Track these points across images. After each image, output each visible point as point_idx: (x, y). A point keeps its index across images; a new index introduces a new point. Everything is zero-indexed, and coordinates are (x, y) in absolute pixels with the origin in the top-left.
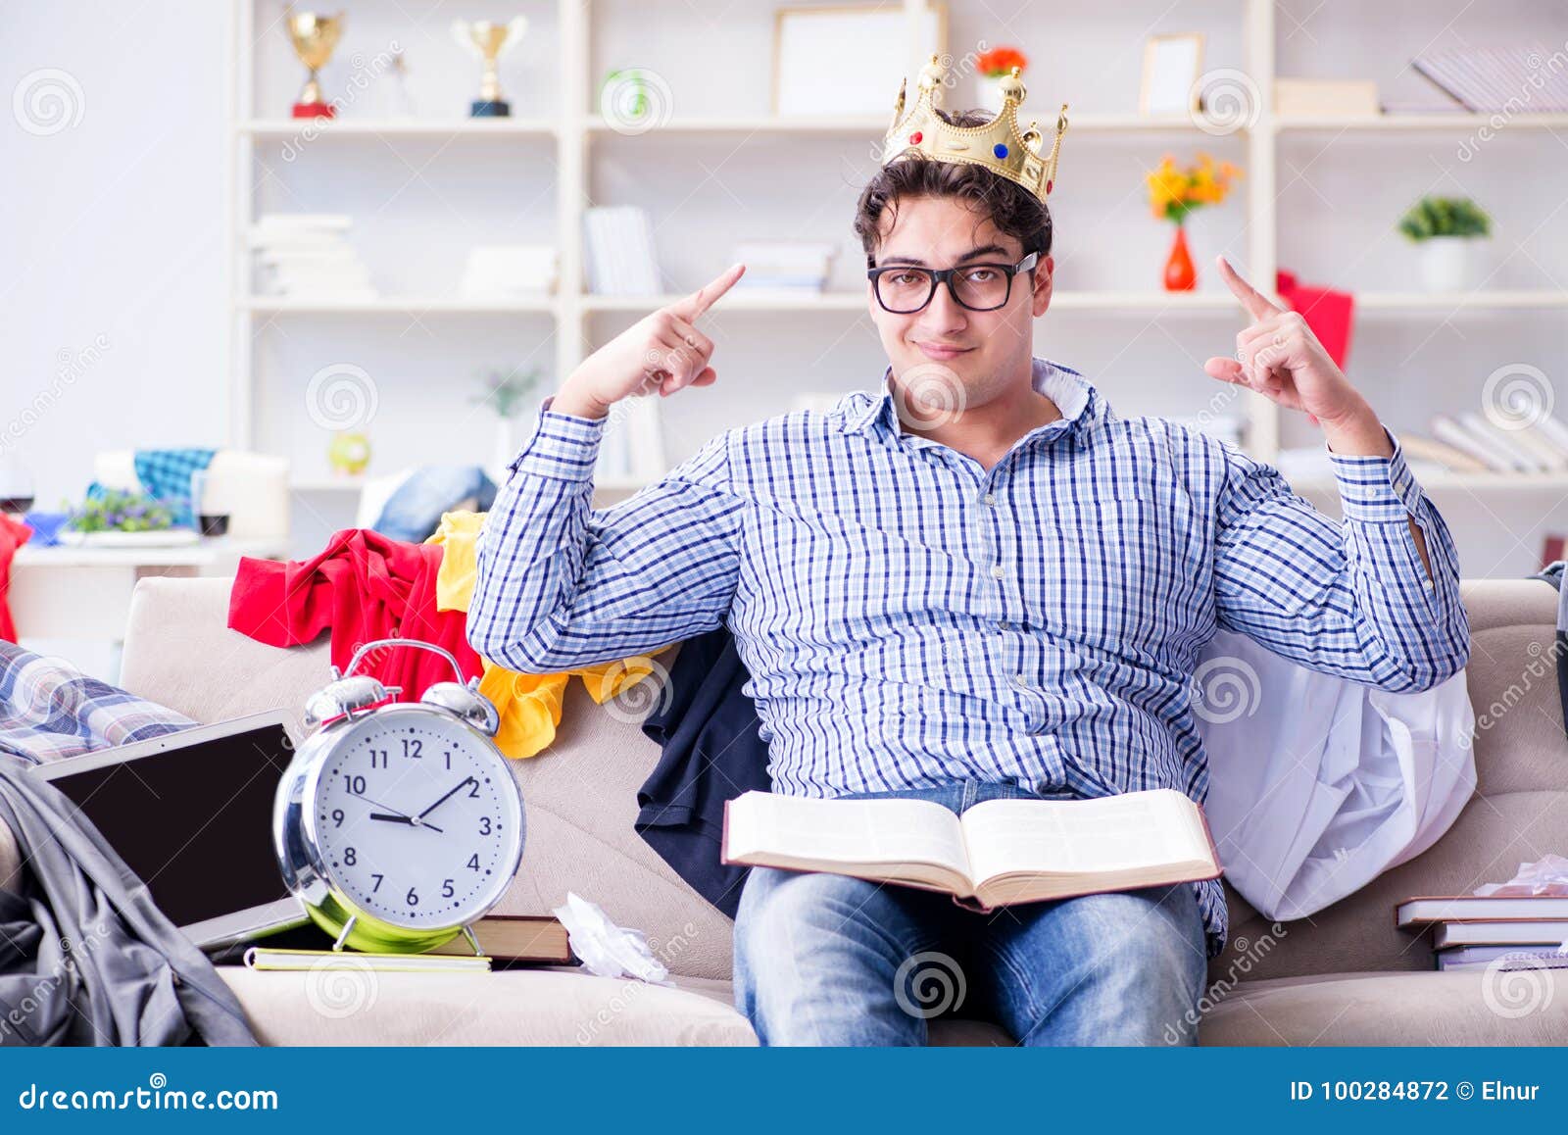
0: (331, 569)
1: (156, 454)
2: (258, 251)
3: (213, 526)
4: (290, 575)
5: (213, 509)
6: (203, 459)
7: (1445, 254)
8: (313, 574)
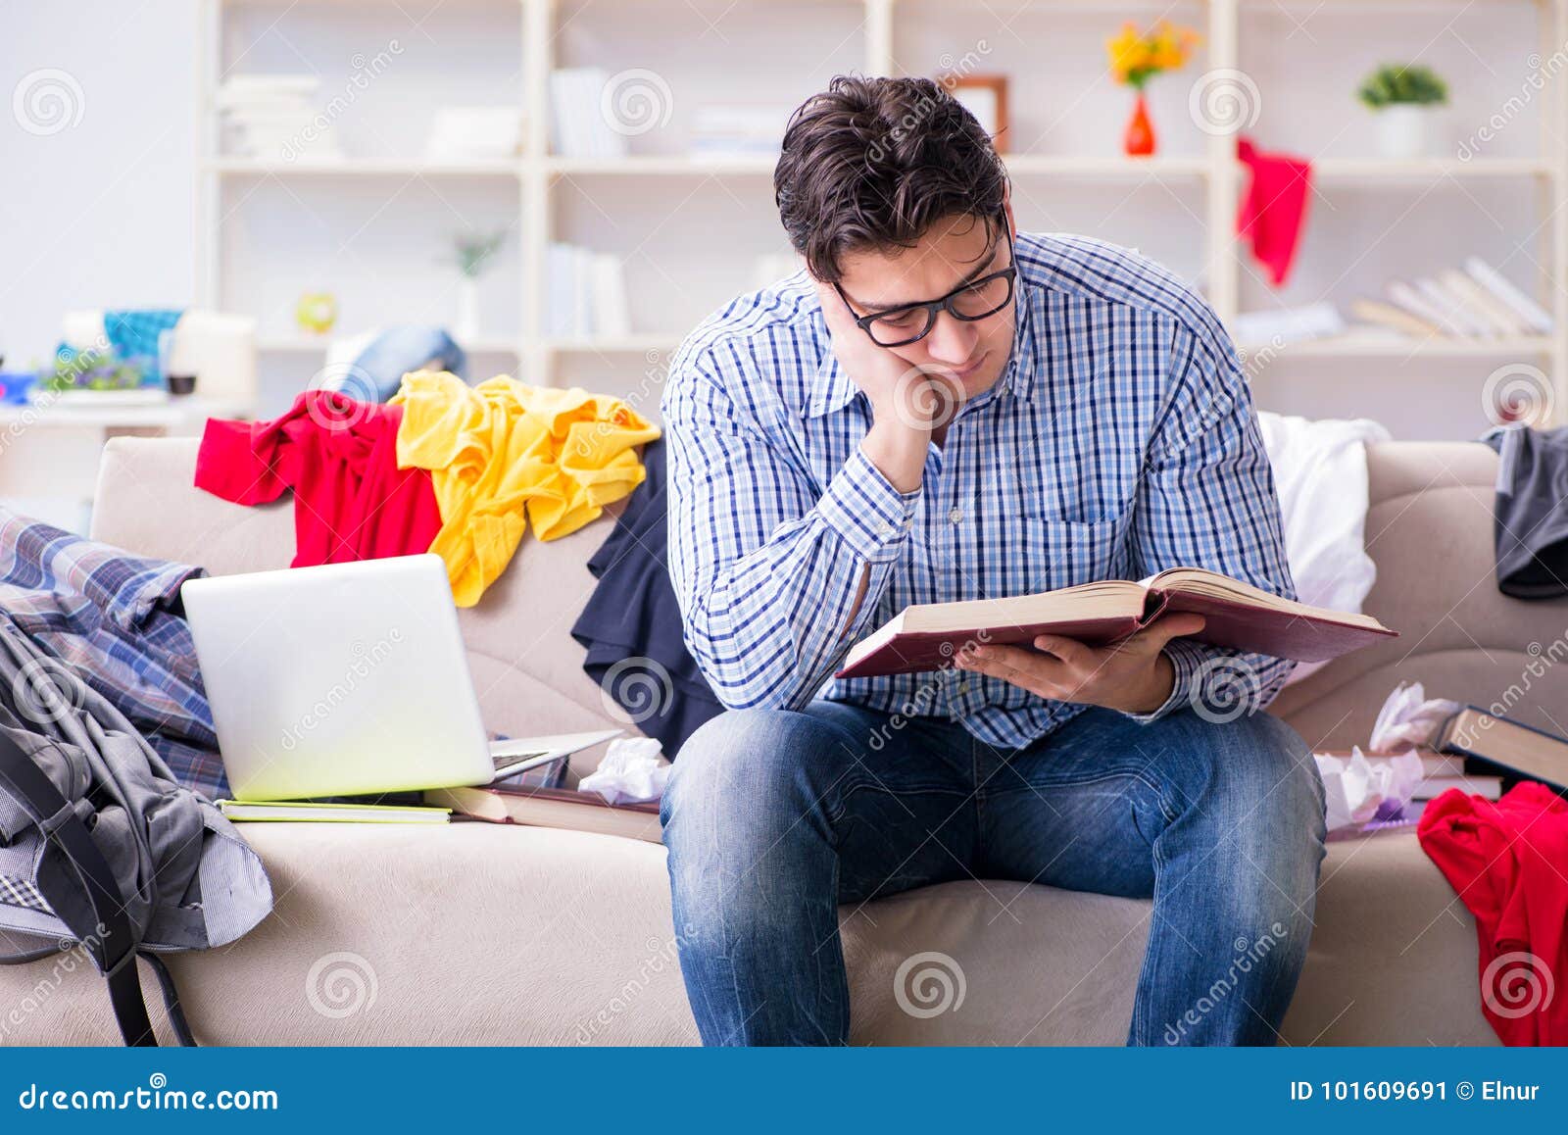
0: (294, 427)
1: (123, 315)
2: (225, 113)
3: (181, 386)
4: (255, 434)
5: (180, 368)
6: (171, 320)
7: (1403, 121)
8: (277, 434)
